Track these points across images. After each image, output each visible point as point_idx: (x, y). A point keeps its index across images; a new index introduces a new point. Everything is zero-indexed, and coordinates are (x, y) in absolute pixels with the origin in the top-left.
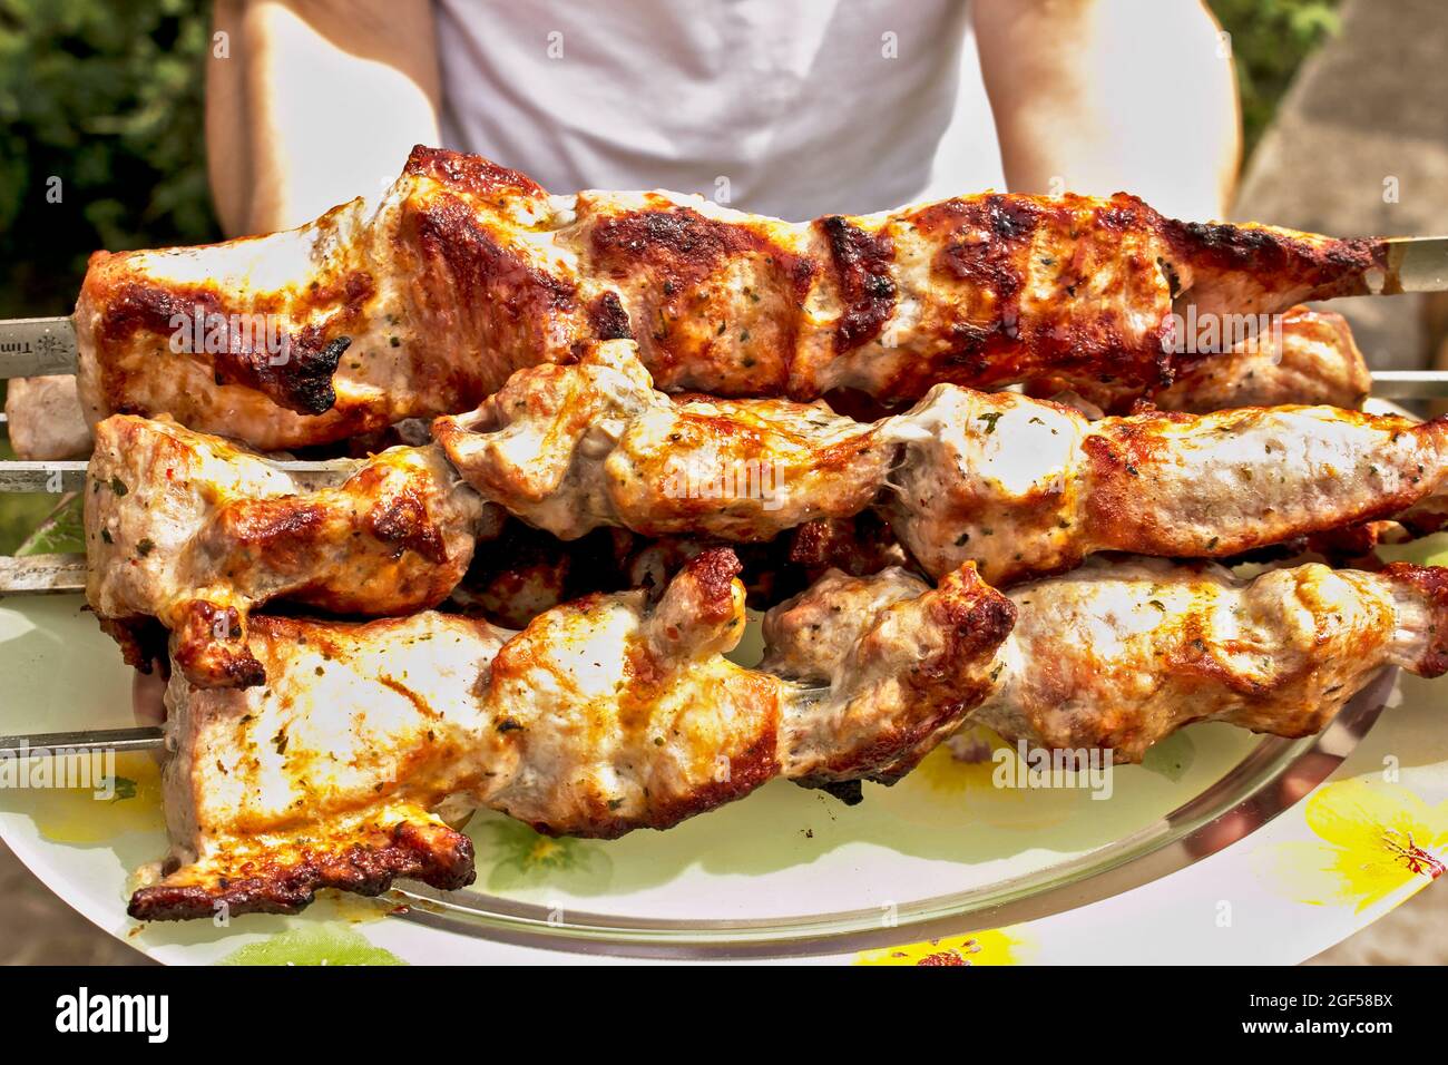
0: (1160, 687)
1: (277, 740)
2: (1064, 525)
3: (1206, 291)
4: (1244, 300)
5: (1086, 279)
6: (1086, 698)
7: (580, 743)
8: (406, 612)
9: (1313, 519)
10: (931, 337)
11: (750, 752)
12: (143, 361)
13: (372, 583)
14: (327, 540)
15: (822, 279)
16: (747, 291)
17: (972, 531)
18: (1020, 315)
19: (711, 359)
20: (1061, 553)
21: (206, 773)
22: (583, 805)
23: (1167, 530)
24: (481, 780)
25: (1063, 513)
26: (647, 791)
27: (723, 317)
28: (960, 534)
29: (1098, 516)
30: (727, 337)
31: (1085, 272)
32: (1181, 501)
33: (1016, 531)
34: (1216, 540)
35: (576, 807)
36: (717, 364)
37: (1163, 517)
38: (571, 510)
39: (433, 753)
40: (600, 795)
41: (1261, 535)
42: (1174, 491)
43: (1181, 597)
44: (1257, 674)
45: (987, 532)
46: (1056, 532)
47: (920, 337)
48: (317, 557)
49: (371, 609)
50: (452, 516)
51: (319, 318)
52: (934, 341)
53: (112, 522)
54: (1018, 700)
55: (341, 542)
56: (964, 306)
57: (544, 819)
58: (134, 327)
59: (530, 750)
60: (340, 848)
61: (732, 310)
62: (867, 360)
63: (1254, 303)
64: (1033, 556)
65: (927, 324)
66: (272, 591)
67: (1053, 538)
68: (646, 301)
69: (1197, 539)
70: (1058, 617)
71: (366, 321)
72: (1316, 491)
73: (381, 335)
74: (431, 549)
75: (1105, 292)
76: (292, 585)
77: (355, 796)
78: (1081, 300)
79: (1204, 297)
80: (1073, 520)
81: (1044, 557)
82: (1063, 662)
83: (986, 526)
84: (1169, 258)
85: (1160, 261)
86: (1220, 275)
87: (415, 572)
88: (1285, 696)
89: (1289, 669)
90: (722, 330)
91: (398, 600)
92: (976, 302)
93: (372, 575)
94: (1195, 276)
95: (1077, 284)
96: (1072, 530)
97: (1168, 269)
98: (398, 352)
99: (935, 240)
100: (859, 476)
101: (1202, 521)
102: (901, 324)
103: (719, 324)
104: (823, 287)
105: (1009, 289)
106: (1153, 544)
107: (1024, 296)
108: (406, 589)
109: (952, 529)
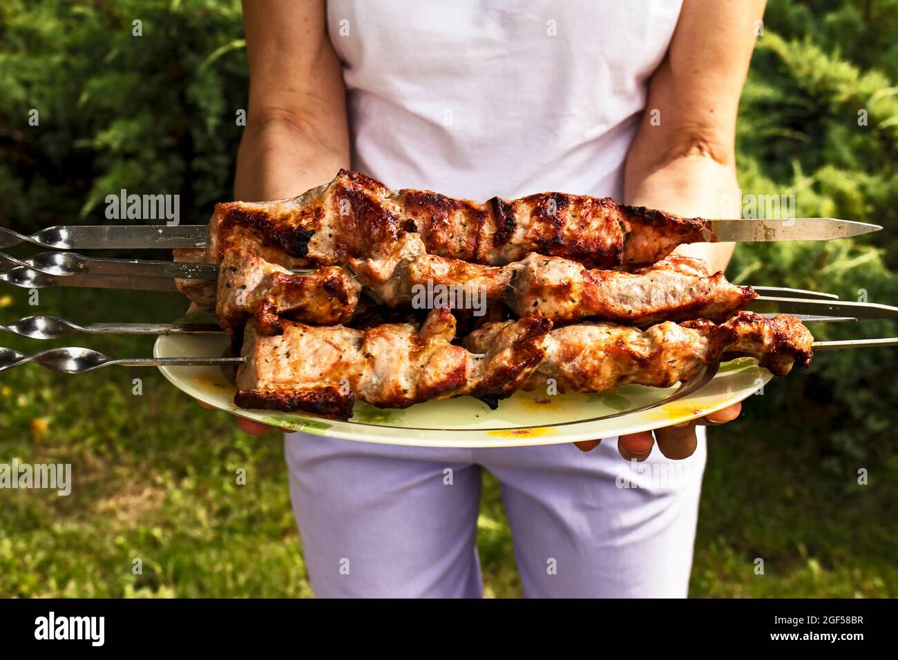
0: (607, 355)
1: (287, 354)
2: (573, 301)
3: (638, 235)
4: (653, 239)
5: (589, 224)
6: (579, 358)
7: (394, 365)
8: (331, 324)
9: (668, 305)
10: (529, 241)
11: (455, 371)
12: (235, 239)
13: (321, 308)
14: (307, 289)
15: (490, 219)
16: (461, 223)
17: (539, 300)
18: (563, 235)
19: (447, 248)
20: (573, 313)
21: (262, 362)
22: (394, 390)
23: (613, 306)
24: (358, 377)
25: (572, 295)
26: (417, 386)
27: (452, 232)
28: (535, 301)
29: (586, 300)
30: (454, 240)
31: (588, 220)
32: (618, 295)
33: (555, 301)
34: (631, 311)
35: (391, 391)
36: (450, 250)
37: (611, 301)
38: (394, 290)
39: (341, 364)
40: (400, 386)
41: (649, 311)
42: (615, 292)
43: (617, 332)
44: (642, 352)
45: (545, 301)
46: (570, 303)
47: (525, 241)
48: (303, 296)
49: (319, 321)
50: (351, 287)
51: (304, 222)
52: (530, 243)
53: (231, 281)
54: (554, 359)
55: (312, 290)
56: (542, 231)
57: (379, 400)
58: (234, 225)
59: (376, 367)
60: (306, 392)
61: (456, 229)
62: (506, 251)
63: (658, 240)
64: (562, 312)
65: (528, 236)
66: (285, 308)
67: (568, 306)
68: (424, 224)
69: (624, 310)
70: (571, 334)
71: (320, 226)
72: (670, 295)
73: (326, 231)
74: (343, 298)
75: (596, 229)
76: (293, 307)
77: (312, 376)
78: (587, 231)
79: (637, 237)
80: (577, 300)
81: (566, 314)
82: (571, 347)
83: (545, 298)
84: (621, 219)
85: (618, 219)
86: (641, 227)
87: (336, 307)
88: (653, 362)
89: (655, 350)
90: (452, 237)
91: (329, 318)
92: (547, 230)
93: (321, 305)
94: (632, 227)
95: (586, 226)
96: (577, 303)
97: (621, 223)
98: (331, 240)
99: (532, 206)
100: (499, 281)
101: (626, 303)
102: (518, 235)
103: (451, 235)
104: (490, 222)
105: (560, 224)
106: (607, 311)
107: (565, 228)
108: (333, 313)
109: (532, 299)
